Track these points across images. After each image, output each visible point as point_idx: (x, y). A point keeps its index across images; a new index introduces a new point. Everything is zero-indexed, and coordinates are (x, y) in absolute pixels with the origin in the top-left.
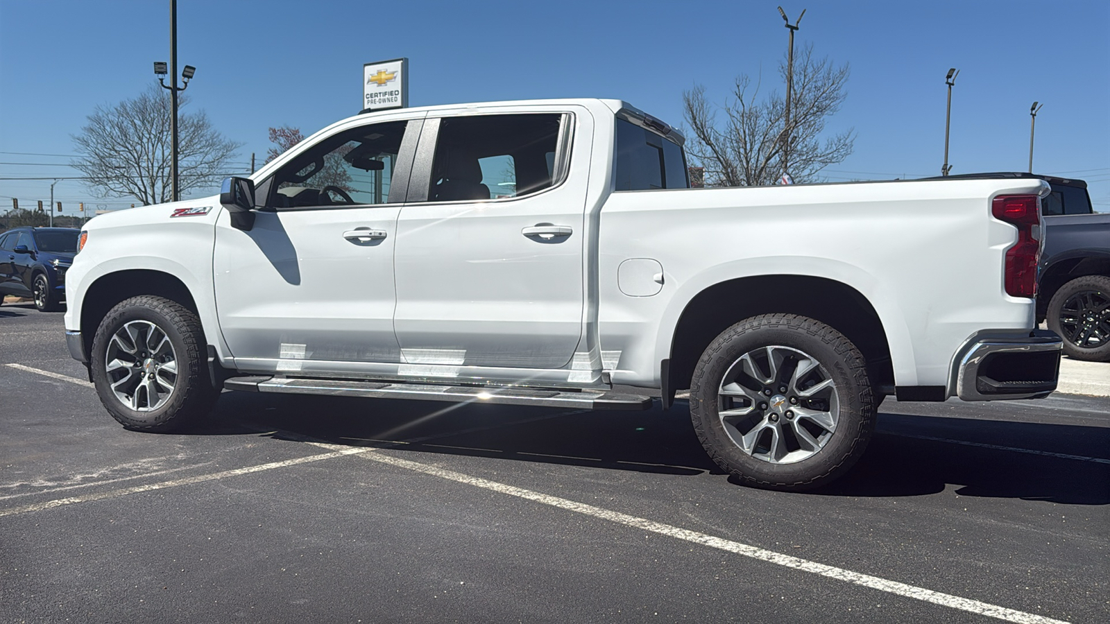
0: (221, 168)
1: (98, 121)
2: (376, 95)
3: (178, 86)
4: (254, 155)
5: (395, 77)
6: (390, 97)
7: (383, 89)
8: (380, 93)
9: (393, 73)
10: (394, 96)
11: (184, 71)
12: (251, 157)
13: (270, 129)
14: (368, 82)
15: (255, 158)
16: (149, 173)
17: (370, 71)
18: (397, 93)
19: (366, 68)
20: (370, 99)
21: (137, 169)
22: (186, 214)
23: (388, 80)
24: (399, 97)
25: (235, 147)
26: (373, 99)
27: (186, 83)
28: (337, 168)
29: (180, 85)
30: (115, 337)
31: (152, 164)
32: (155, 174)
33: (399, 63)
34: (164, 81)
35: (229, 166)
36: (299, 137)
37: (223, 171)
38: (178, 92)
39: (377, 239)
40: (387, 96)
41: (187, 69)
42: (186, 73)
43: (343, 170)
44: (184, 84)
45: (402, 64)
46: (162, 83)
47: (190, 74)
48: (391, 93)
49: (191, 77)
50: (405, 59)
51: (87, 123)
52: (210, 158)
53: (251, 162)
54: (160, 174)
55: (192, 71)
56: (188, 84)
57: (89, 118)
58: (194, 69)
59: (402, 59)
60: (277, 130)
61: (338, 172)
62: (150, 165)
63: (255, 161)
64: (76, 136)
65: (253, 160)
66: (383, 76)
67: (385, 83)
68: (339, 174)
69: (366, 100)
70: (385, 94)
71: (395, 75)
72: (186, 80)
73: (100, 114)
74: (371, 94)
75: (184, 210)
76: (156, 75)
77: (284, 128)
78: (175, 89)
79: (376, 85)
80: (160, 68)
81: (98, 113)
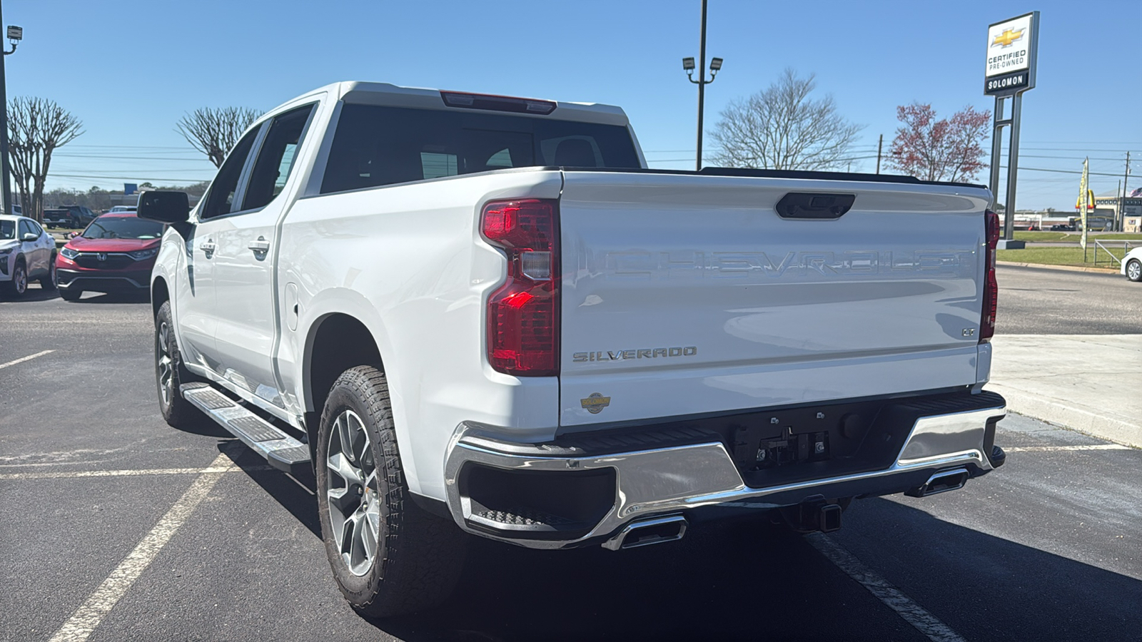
0: (843, 153)
1: (731, 116)
2: (1000, 58)
3: (705, 80)
4: (881, 136)
5: (1022, 35)
6: (1016, 58)
7: (1008, 50)
8: (1004, 56)
9: (1021, 31)
10: (1020, 57)
11: (712, 63)
12: (879, 139)
13: (899, 107)
14: (992, 44)
15: (883, 139)
16: (774, 161)
17: (995, 32)
18: (1023, 53)
19: (991, 28)
20: (993, 64)
21: (763, 159)
23: (1013, 39)
24: (1026, 58)
25: (858, 130)
26: (996, 63)
27: (713, 76)
28: (969, 141)
29: (707, 77)
31: (779, 154)
32: (780, 164)
33: (1027, 19)
34: (692, 76)
35: (851, 150)
36: (929, 113)
37: (845, 156)
38: (705, 85)
40: (1012, 58)
41: (714, 62)
42: (713, 66)
43: (975, 143)
44: (711, 77)
45: (1031, 19)
46: (690, 78)
47: (718, 66)
48: (1017, 54)
49: (719, 69)
50: (1035, 12)
51: (720, 119)
52: (832, 143)
53: (878, 144)
54: (784, 163)
55: (719, 62)
56: (715, 76)
57: (721, 114)
58: (721, 60)
59: (1031, 13)
60: (905, 107)
61: (970, 146)
62: (776, 155)
63: (883, 143)
64: (711, 131)
65: (881, 141)
66: (1009, 36)
67: (1010, 44)
68: (971, 148)
69: (988, 65)
70: (1010, 56)
71: (1023, 32)
72: (714, 72)
73: (732, 109)
74: (995, 58)
76: (685, 71)
77: (914, 105)
78: (702, 83)
79: (1001, 46)
80: (688, 64)
81: (730, 107)
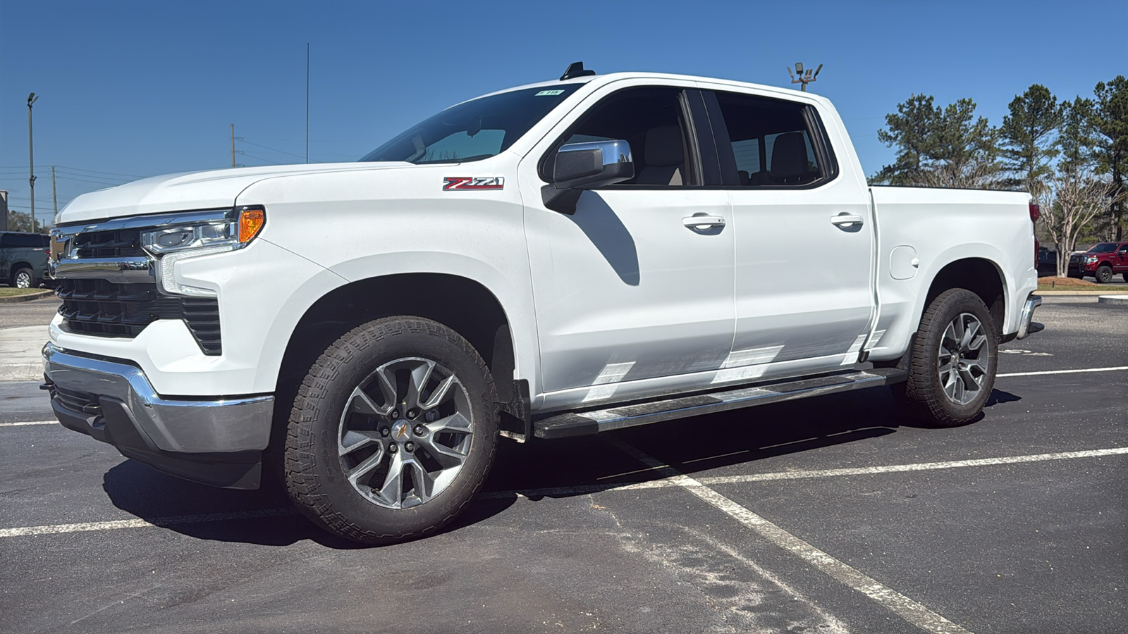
22: (465, 187)
30: (357, 391)
39: (716, 229)
75: (461, 179)
